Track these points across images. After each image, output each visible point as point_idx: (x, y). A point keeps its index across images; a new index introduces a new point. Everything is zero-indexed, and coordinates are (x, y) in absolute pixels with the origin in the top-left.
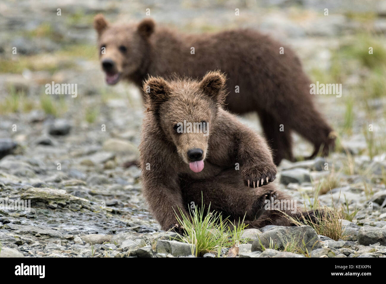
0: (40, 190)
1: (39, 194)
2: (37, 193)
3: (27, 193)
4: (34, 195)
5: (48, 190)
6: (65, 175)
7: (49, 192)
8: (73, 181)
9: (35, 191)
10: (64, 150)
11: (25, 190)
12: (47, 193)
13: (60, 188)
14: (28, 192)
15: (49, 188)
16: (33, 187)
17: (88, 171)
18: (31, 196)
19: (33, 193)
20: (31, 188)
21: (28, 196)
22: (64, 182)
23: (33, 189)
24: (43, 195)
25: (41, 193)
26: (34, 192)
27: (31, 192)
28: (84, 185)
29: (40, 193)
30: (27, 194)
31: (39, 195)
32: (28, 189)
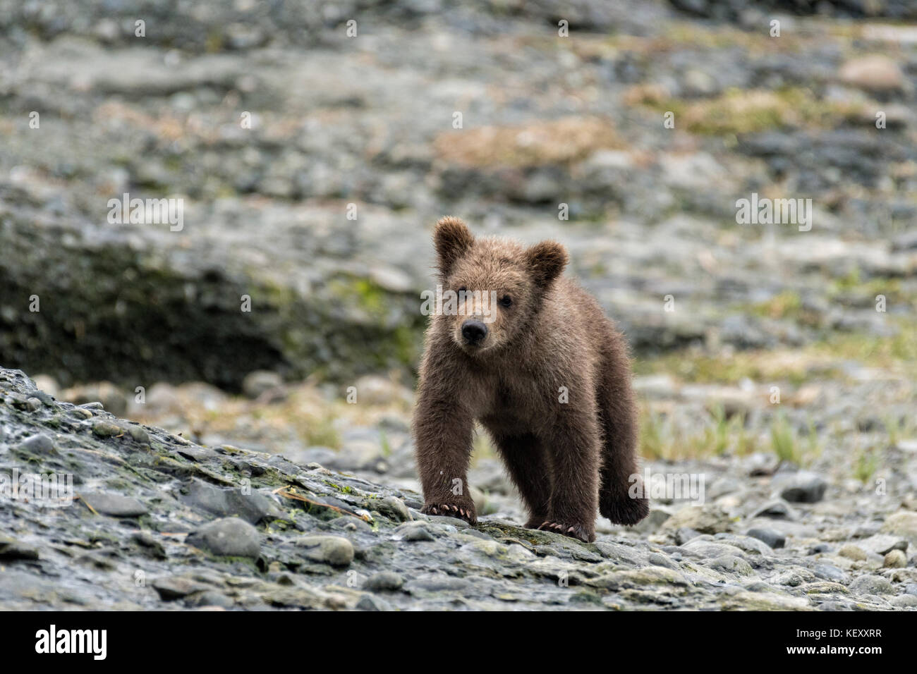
0: (758, 596)
1: (758, 604)
2: (754, 603)
3: (733, 601)
4: (747, 605)
5: (775, 597)
6: (808, 573)
7: (775, 601)
8: (823, 584)
9: (749, 598)
10: (810, 528)
11: (731, 596)
12: (772, 604)
13: (796, 595)
14: (736, 600)
15: (776, 595)
16: (745, 590)
17: (854, 568)
18: (740, 607)
19: (746, 602)
20: (741, 591)
21: (736, 606)
22: (805, 585)
23: (746, 595)
24: (764, 605)
25: (761, 602)
26: (746, 599)
27: (742, 600)
28: (844, 593)
29: (758, 602)
30: (735, 603)
31: (757, 606)
32: (736, 593)
